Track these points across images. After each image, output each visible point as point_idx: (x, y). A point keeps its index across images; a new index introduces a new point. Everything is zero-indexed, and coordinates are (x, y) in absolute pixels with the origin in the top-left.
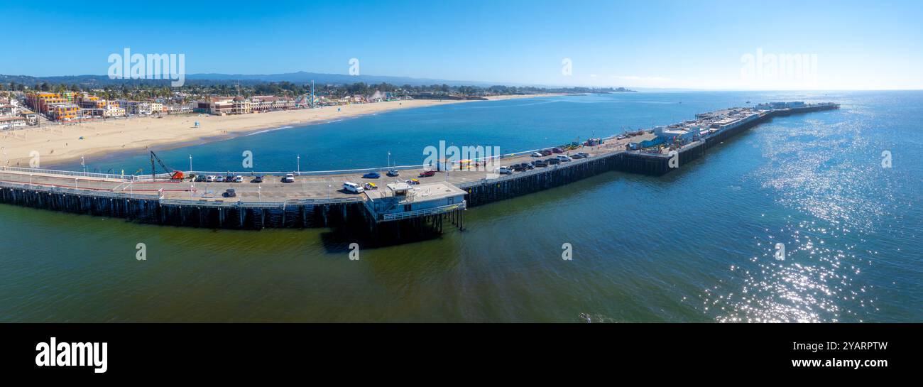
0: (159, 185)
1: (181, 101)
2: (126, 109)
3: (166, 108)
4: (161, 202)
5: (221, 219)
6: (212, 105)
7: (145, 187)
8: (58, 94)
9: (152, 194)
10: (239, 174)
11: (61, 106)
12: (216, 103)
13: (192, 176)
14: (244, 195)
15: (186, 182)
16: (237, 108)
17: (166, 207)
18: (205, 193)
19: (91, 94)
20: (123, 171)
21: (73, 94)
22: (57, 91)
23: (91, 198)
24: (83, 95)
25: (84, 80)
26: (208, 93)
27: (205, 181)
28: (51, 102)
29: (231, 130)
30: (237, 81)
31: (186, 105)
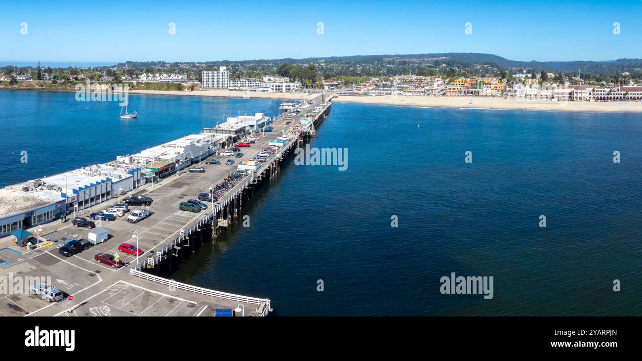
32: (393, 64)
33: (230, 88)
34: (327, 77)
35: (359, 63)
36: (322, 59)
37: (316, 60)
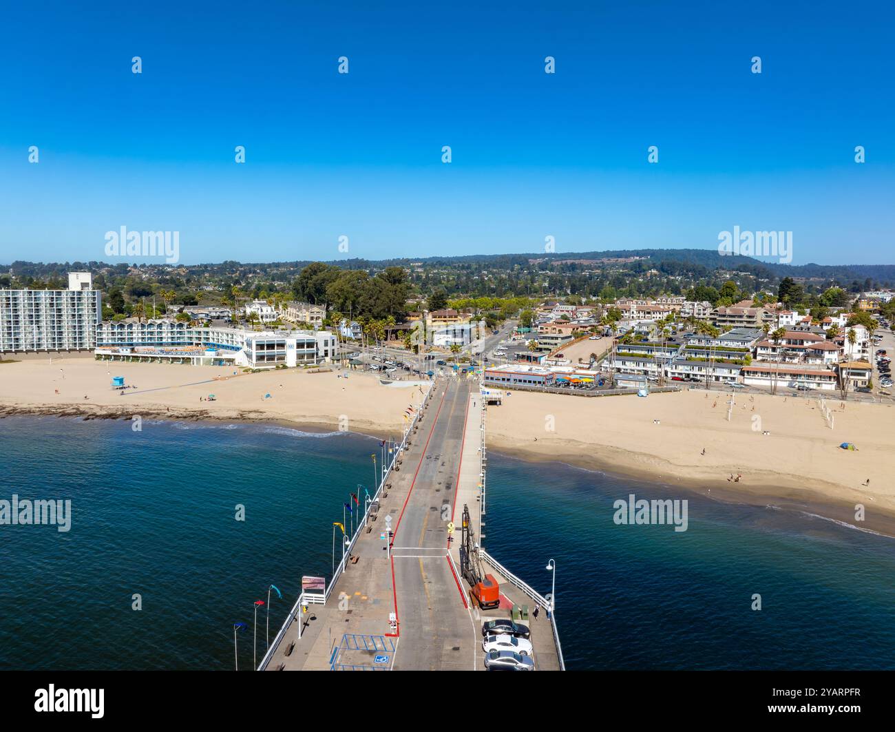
32: (551, 270)
33: (99, 351)
34: (437, 305)
35: (487, 267)
36: (417, 260)
37: (407, 262)
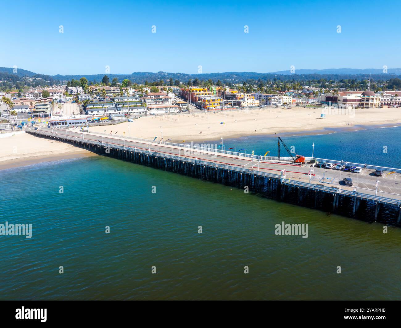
0: (282, 166)
1: (309, 94)
2: (260, 101)
3: (295, 101)
4: (283, 181)
5: (334, 205)
6: (339, 99)
7: (270, 166)
8: (206, 88)
9: (276, 173)
10: (358, 166)
11: (208, 98)
12: (344, 97)
13: (313, 162)
14: (361, 186)
15: (307, 166)
16: (365, 102)
17: (286, 186)
18: (323, 179)
19: (232, 88)
20: (253, 152)
21: (217, 88)
22: (205, 86)
23: (226, 171)
24: (225, 89)
25: (227, 77)
26: (337, 87)
27: (324, 167)
28: (199, 94)
29: (357, 124)
30: (368, 76)
31: (314, 98)
